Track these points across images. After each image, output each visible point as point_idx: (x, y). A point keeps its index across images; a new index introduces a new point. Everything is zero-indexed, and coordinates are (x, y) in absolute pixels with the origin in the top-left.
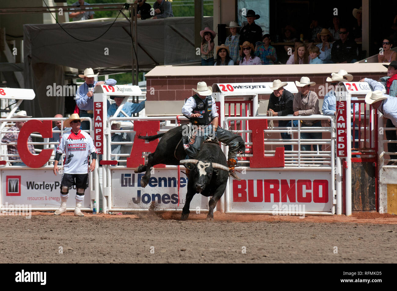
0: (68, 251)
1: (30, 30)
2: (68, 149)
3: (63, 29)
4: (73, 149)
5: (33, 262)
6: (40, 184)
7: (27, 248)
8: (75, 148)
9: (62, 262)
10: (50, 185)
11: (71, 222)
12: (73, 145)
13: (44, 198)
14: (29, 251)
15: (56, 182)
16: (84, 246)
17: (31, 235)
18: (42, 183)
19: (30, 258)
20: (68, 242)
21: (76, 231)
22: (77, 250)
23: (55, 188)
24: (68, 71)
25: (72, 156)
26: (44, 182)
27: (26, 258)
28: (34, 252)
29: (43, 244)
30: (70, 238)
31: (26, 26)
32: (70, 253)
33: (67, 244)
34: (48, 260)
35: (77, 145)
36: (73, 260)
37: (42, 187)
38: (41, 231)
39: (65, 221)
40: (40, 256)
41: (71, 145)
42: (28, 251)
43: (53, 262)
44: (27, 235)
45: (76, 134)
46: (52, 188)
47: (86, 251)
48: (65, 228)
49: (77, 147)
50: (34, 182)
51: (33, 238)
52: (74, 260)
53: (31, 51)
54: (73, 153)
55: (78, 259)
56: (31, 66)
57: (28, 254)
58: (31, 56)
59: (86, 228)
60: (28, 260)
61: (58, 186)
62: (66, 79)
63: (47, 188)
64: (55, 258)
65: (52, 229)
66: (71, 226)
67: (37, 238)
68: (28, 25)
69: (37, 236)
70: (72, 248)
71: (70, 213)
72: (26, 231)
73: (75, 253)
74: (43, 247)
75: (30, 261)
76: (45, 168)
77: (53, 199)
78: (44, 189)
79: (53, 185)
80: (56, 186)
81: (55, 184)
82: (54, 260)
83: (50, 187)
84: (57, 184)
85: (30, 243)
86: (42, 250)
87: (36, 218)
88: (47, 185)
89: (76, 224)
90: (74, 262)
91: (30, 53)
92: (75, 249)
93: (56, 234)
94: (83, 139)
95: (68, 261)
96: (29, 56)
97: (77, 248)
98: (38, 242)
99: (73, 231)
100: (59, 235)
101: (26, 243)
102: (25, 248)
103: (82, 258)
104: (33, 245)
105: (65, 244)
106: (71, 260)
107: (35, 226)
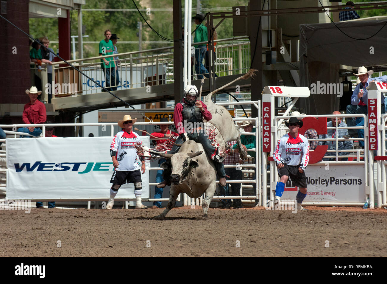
0: (344, 245)
1: (306, 30)
2: (122, 147)
3: (337, 27)
4: (127, 147)
5: (311, 256)
6: (316, 180)
7: (304, 242)
8: (129, 146)
9: (339, 256)
10: (326, 180)
11: (347, 216)
12: (127, 143)
13: (320, 193)
14: (307, 244)
15: (331, 178)
16: (360, 240)
17: (308, 229)
18: (318, 179)
19: (308, 252)
20: (344, 236)
21: (352, 225)
22: (353, 244)
23: (331, 184)
24: (341, 69)
25: (126, 153)
26: (319, 178)
27: (304, 251)
28: (311, 246)
29: (320, 238)
30: (346, 233)
31: (302, 26)
32: (346, 247)
33: (343, 238)
34: (326, 254)
35: (130, 143)
36: (349, 254)
37: (318, 182)
38: (318, 226)
39: (340, 216)
40: (317, 249)
41: (125, 143)
42: (305, 245)
43: (330, 256)
44: (304, 229)
45: (129, 133)
46: (327, 184)
47: (362, 245)
48: (341, 222)
49: (130, 145)
50: (310, 178)
51: (309, 232)
52: (351, 253)
53: (306, 50)
54: (126, 150)
55: (355, 253)
56: (307, 64)
57: (306, 248)
58: (306, 55)
59: (361, 223)
60: (306, 253)
61: (334, 181)
62: (340, 77)
63: (323, 183)
64: (331, 251)
65: (329, 224)
66: (347, 220)
67: (314, 232)
68: (304, 24)
69: (314, 230)
70: (348, 242)
71: (346, 207)
72: (303, 225)
73: (351, 247)
74: (320, 241)
75: (308, 254)
76: (321, 163)
77: (329, 193)
78: (319, 184)
79: (329, 180)
80: (331, 181)
81: (331, 179)
82: (331, 254)
83: (325, 182)
84: (332, 179)
85: (308, 237)
86: (320, 243)
87: (312, 212)
88: (323, 181)
89: (351, 218)
90: (351, 256)
91: (306, 52)
92: (351, 244)
93: (333, 229)
94: (135, 138)
95: (344, 255)
96: (304, 55)
97: (353, 242)
98: (314, 236)
99: (349, 225)
100: (335, 229)
101: (304, 237)
102: (303, 242)
103: (359, 252)
104: (310, 238)
105: (341, 238)
106: (347, 254)
107: (311, 221)
